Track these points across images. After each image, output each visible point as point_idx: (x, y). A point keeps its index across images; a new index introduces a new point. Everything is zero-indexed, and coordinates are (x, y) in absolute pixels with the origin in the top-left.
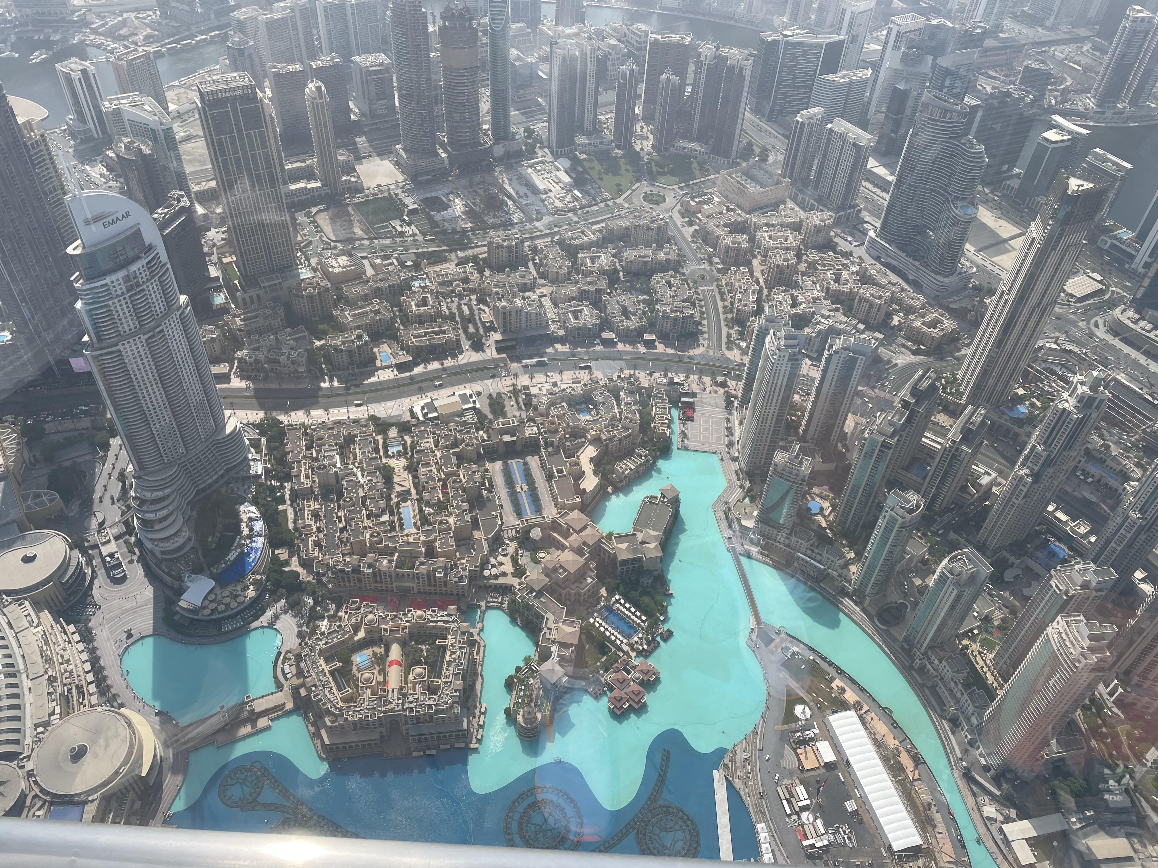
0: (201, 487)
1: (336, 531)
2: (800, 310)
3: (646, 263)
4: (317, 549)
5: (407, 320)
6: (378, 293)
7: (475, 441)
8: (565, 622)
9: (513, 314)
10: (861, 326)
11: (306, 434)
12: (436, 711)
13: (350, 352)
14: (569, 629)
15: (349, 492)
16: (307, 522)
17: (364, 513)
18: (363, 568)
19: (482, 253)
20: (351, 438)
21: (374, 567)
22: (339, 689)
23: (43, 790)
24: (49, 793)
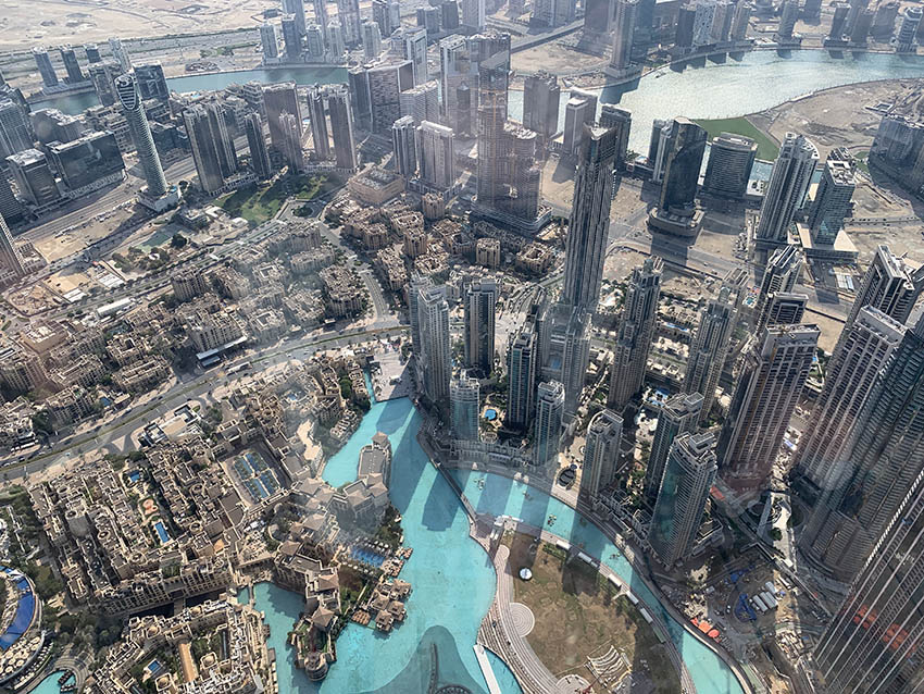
1: (100, 566)
2: (439, 270)
3: (310, 263)
4: (86, 587)
5: (116, 366)
6: (85, 349)
7: (204, 450)
8: (323, 573)
9: (210, 334)
10: (486, 270)
11: (49, 490)
12: (233, 686)
13: (71, 407)
14: (328, 578)
15: (102, 528)
16: (72, 566)
17: (121, 540)
18: (134, 589)
19: (169, 290)
20: (93, 481)
21: (144, 585)
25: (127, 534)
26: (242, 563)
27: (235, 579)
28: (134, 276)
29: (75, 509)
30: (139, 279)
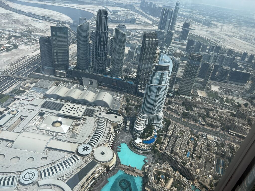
4: (165, 148)
5: (208, 116)
11: (175, 126)
13: (192, 116)
15: (178, 141)
16: (166, 142)
17: (179, 147)
18: (173, 158)
19: (235, 113)
20: (184, 132)
21: (176, 159)
22: (155, 179)
23: (93, 156)
24: (94, 157)
25: (181, 147)
26: (200, 180)
27: (195, 181)
28: (228, 104)
29: (176, 132)
30: (229, 106)
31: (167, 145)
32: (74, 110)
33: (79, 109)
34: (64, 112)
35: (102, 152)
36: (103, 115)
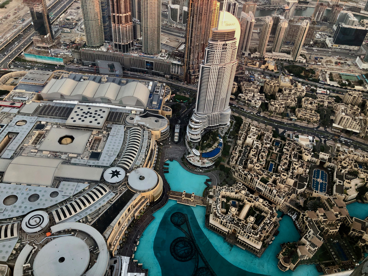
0: (210, 126)
1: (244, 159)
4: (235, 162)
5: (301, 106)
8: (317, 237)
11: (249, 126)
12: (252, 236)
14: (318, 240)
16: (236, 152)
22: (222, 208)
23: (128, 183)
24: (129, 185)
30: (333, 86)
31: (239, 157)
32: (90, 116)
33: (98, 113)
34: (74, 121)
35: (141, 176)
36: (137, 121)
